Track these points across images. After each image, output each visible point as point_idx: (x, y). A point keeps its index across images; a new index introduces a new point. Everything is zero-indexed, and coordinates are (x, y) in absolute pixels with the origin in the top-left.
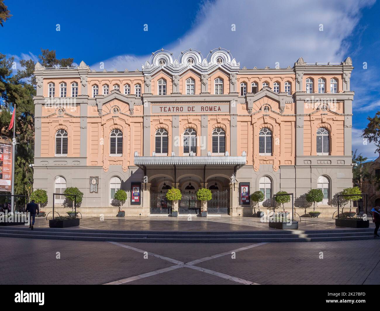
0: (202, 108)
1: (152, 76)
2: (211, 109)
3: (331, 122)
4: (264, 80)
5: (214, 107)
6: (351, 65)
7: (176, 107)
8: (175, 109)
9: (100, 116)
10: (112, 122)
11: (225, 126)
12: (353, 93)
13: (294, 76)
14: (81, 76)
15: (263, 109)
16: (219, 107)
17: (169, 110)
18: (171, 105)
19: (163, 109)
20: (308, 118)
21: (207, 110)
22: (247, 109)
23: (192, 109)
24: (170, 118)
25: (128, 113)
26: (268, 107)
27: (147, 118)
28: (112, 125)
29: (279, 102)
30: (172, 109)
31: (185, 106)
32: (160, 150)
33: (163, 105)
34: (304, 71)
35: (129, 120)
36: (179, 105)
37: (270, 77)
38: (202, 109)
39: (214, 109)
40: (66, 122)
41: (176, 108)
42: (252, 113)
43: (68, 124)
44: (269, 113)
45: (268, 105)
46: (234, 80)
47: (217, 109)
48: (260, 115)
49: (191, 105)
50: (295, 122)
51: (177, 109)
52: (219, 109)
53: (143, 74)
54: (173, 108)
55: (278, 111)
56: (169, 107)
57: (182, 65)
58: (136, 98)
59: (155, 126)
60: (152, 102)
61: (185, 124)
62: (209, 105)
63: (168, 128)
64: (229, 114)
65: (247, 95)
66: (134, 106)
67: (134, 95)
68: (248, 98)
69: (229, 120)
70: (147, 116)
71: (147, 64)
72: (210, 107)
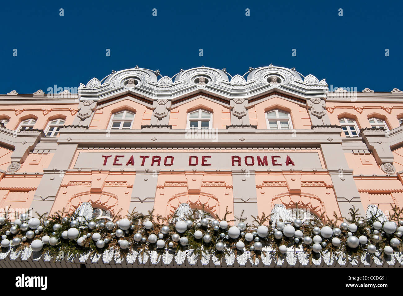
0: (236, 160)
1: (100, 103)
2: (263, 162)
5: (273, 157)
7: (154, 158)
11: (319, 200)
16: (289, 159)
17: (131, 161)
18: (137, 153)
19: (111, 161)
21: (250, 162)
22: (379, 163)
23: (204, 161)
24: (128, 178)
25: (4, 168)
27: (54, 176)
30: (138, 161)
31: (181, 155)
33: (113, 152)
36: (163, 153)
38: (233, 161)
39: (274, 161)
41: (151, 158)
46: (318, 109)
47: (281, 161)
49: (200, 153)
51: (154, 161)
52: (289, 161)
53: (78, 99)
54: (144, 157)
56: (131, 157)
57: (180, 84)
58: (42, 138)
59: (72, 199)
60: (81, 145)
61: (176, 195)
62: (256, 153)
63: (114, 206)
64: (326, 170)
65: (366, 133)
66: (27, 154)
67: (39, 131)
68: (369, 139)
69: (329, 183)
70: (55, 171)
71: (94, 82)
72: (259, 157)
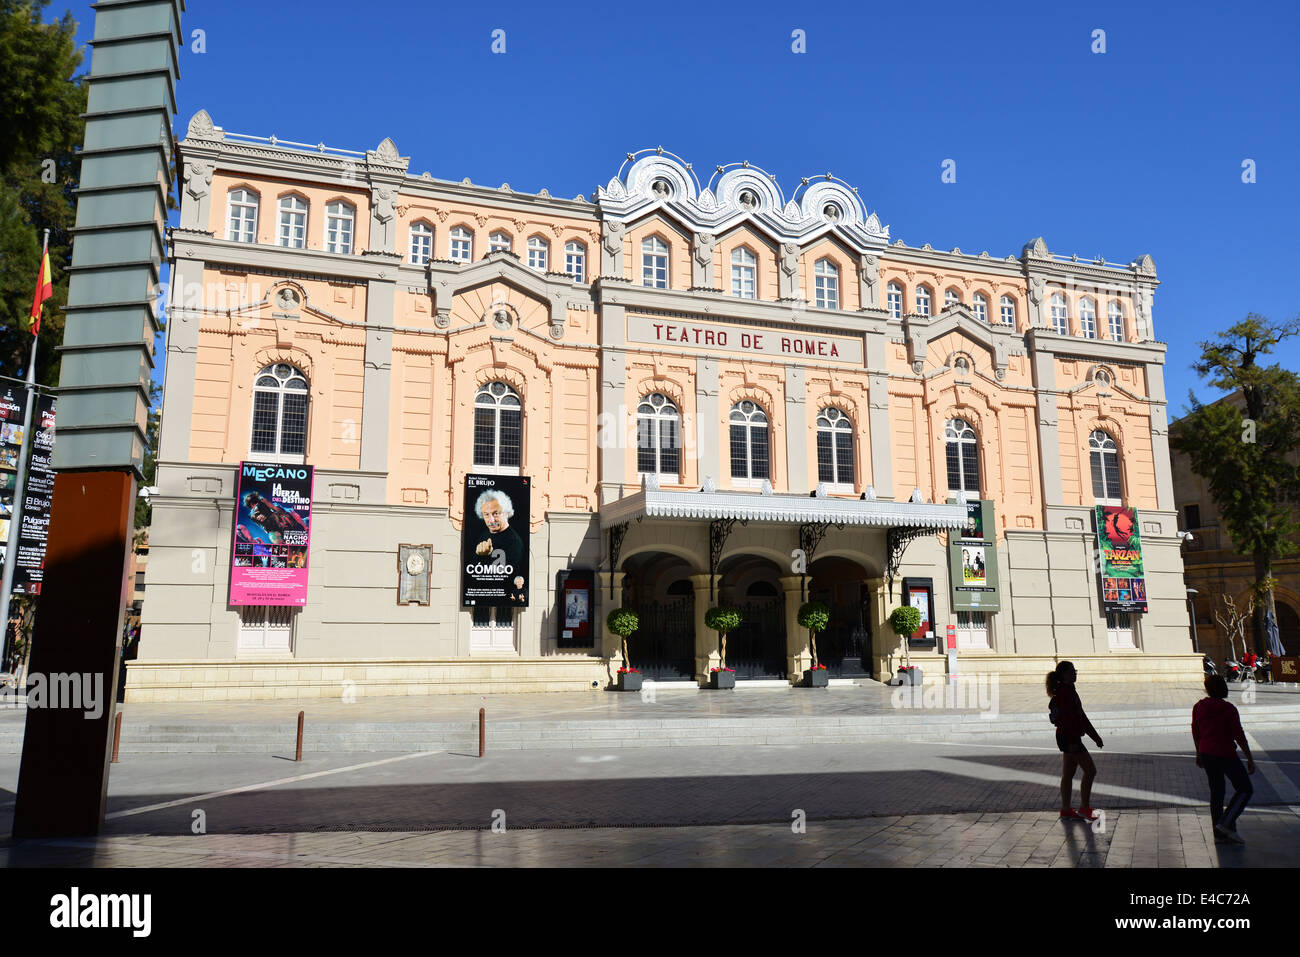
0: (786, 344)
1: (628, 225)
2: (810, 350)
3: (1120, 417)
4: (948, 282)
5: (820, 343)
6: (1155, 275)
7: (707, 332)
8: (702, 336)
9: (444, 331)
10: (486, 356)
11: (855, 403)
12: (1164, 348)
13: (1022, 283)
14: (374, 185)
15: (952, 363)
16: (834, 348)
17: (684, 336)
18: (690, 324)
19: (663, 331)
20: (1065, 401)
21: (798, 348)
22: (911, 360)
23: (755, 342)
24: (690, 363)
25: (545, 331)
26: (966, 361)
27: (614, 355)
28: (487, 366)
29: (990, 349)
30: (691, 335)
31: (734, 331)
32: (654, 462)
33: (664, 321)
34: (1048, 274)
35: (550, 356)
36: (716, 327)
37: (963, 279)
38: (783, 345)
39: (820, 348)
40: (308, 338)
41: (704, 333)
42: (924, 371)
43: (314, 346)
44: (968, 376)
45: (966, 356)
46: (871, 273)
47: (827, 349)
48: (947, 381)
49: (752, 330)
50: (1036, 409)
51: (707, 338)
52: (834, 351)
53: (599, 214)
54: (697, 331)
55: (990, 373)
56: (686, 329)
57: (725, 207)
58: (573, 285)
59: (638, 384)
60: (629, 308)
61: (734, 387)
62: (804, 336)
63: (680, 395)
64: (866, 370)
65: (910, 320)
68: (912, 329)
69: (866, 386)
70: (613, 348)
71: (614, 184)
72: (807, 342)
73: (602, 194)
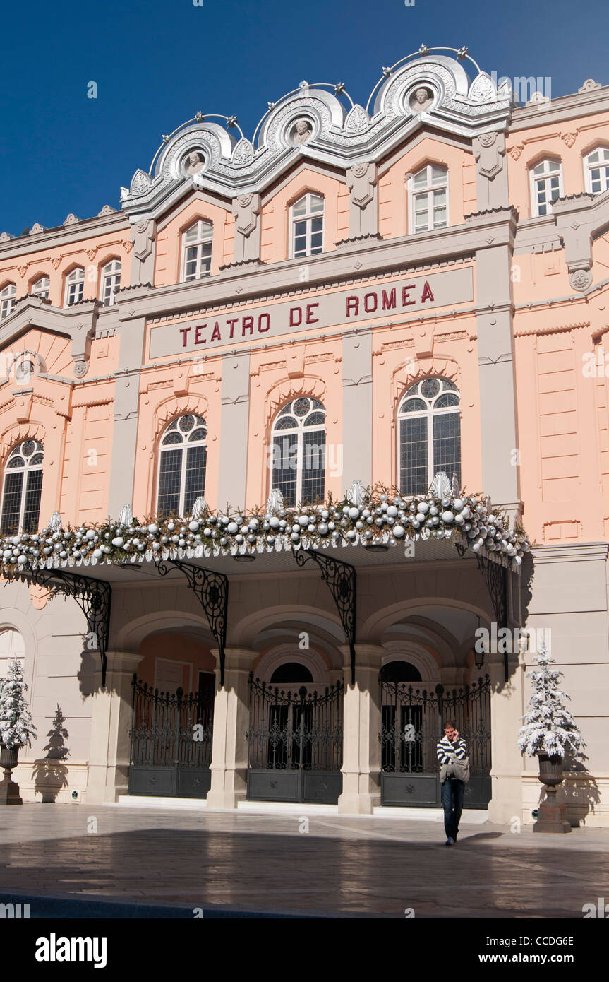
0: (352, 304)
1: (157, 220)
2: (389, 302)
5: (404, 289)
7: (244, 320)
8: (238, 326)
10: (11, 416)
11: (457, 363)
16: (427, 288)
17: (216, 334)
18: (220, 316)
19: (191, 335)
21: (371, 305)
22: (567, 270)
23: (309, 314)
24: (215, 366)
25: (69, 372)
27: (127, 380)
28: (13, 426)
30: (225, 330)
31: (279, 308)
32: (176, 505)
33: (192, 320)
36: (254, 309)
38: (349, 307)
39: (405, 296)
41: (241, 321)
42: (593, 284)
46: (489, 159)
49: (302, 299)
51: (245, 327)
52: (427, 294)
53: (128, 219)
54: (232, 322)
56: (217, 323)
57: (265, 152)
58: (100, 310)
59: (157, 409)
60: (150, 317)
61: (275, 383)
62: (379, 285)
63: (206, 411)
66: (89, 343)
67: (92, 301)
70: (127, 372)
71: (140, 179)
72: (384, 293)
73: (125, 194)
